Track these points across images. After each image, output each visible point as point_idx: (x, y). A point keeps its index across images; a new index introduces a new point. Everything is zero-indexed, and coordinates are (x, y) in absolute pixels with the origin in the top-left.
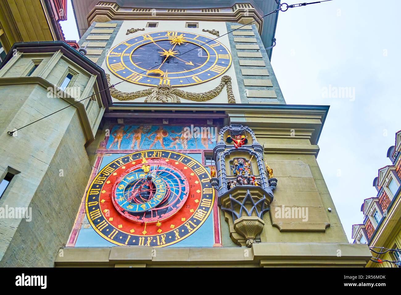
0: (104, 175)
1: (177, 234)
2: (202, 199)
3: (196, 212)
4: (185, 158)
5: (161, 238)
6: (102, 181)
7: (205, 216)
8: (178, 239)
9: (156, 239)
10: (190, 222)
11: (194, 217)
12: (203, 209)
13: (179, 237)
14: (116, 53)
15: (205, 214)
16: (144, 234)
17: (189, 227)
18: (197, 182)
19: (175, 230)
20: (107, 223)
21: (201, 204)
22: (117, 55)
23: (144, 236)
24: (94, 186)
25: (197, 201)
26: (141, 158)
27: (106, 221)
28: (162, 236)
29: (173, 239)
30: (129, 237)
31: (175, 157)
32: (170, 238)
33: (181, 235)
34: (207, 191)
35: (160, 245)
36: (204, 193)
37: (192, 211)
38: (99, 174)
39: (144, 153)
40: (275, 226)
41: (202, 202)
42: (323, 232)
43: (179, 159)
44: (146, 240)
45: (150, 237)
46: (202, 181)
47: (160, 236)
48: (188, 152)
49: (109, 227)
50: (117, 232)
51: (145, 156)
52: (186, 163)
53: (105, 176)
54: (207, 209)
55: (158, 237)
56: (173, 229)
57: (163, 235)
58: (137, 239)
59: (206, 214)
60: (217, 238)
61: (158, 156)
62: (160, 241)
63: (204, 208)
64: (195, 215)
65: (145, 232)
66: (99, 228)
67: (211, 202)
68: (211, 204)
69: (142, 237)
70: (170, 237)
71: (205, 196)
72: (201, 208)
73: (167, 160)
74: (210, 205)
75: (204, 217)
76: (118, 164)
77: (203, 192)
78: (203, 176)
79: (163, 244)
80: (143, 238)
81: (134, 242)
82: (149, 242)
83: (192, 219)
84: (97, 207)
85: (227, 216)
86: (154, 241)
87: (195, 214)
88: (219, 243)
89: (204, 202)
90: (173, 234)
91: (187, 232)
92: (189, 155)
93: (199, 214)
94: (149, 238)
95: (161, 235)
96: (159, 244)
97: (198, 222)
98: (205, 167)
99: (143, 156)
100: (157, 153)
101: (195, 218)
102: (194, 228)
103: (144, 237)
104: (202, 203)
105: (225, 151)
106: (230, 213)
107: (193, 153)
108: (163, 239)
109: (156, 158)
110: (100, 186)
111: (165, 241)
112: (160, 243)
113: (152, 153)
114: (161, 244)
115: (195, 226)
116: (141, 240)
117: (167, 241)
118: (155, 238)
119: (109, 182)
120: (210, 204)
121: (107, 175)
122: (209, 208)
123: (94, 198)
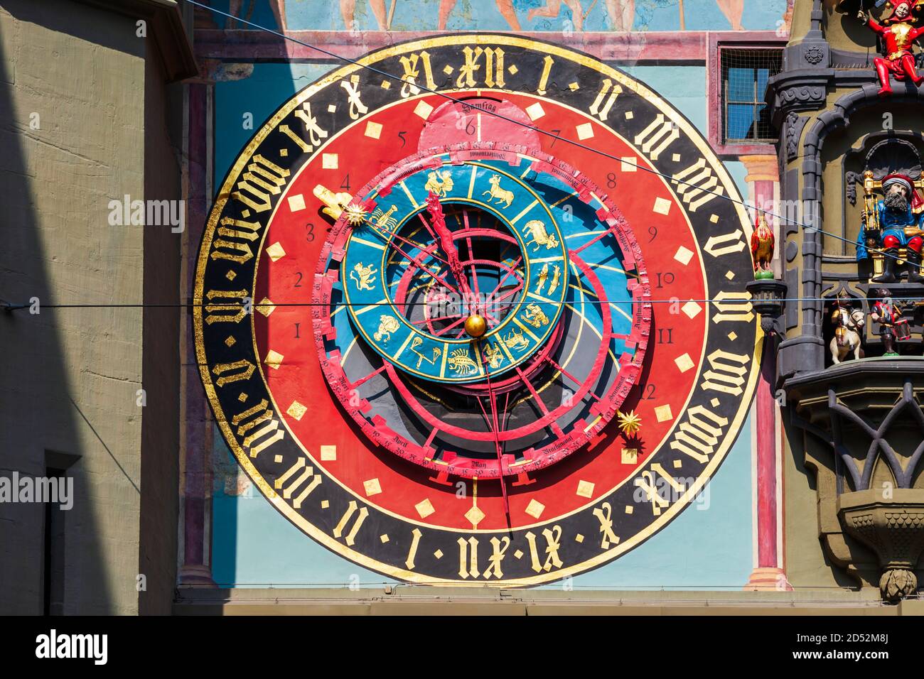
0: (246, 207)
1: (606, 525)
2: (709, 352)
3: (682, 421)
4: (627, 98)
5: (542, 544)
6: (245, 247)
7: (721, 439)
8: (612, 546)
9: (525, 548)
10: (656, 467)
11: (674, 445)
12: (709, 407)
13: (615, 539)
15: (718, 432)
16: (475, 523)
18: (683, 256)
19: (599, 505)
20: (317, 471)
21: (702, 380)
23: (475, 531)
25: (684, 363)
26: (405, 97)
27: (309, 463)
28: (547, 534)
29: (593, 547)
30: (417, 535)
31: (574, 86)
35: (543, 572)
36: (718, 318)
38: (222, 203)
39: (414, 58)
41: (707, 366)
43: (592, 101)
45: (499, 536)
46: (708, 248)
47: (538, 532)
49: (327, 489)
50: (364, 513)
52: (631, 129)
53: (255, 217)
54: (729, 405)
55: (531, 537)
56: (586, 500)
57: (550, 527)
58: (449, 542)
59: (725, 429)
60: (767, 545)
61: (488, 81)
62: (543, 557)
63: (715, 402)
64: (679, 435)
65: (475, 515)
66: (288, 493)
67: (748, 366)
68: (746, 376)
69: (467, 537)
70: (580, 538)
71: (718, 337)
72: (702, 397)
73: (536, 112)
74: (744, 386)
75: (716, 447)
76: (299, 141)
77: (714, 311)
78: (714, 218)
79: (554, 569)
80: (474, 542)
82: (497, 557)
83: (667, 456)
86: (519, 554)
87: (677, 429)
88: (776, 566)
89: (716, 366)
92: (645, 73)
94: (495, 542)
95: (542, 528)
96: (536, 566)
98: (722, 158)
99: (410, 75)
100: (482, 60)
101: (676, 450)
103: (477, 536)
104: (708, 375)
105: (830, 111)
108: (553, 547)
109: (479, 91)
111: (561, 553)
112: (542, 563)
114: (548, 566)
116: (468, 549)
117: (571, 554)
118: (518, 540)
121: (259, 209)
122: (736, 400)
123: (231, 341)
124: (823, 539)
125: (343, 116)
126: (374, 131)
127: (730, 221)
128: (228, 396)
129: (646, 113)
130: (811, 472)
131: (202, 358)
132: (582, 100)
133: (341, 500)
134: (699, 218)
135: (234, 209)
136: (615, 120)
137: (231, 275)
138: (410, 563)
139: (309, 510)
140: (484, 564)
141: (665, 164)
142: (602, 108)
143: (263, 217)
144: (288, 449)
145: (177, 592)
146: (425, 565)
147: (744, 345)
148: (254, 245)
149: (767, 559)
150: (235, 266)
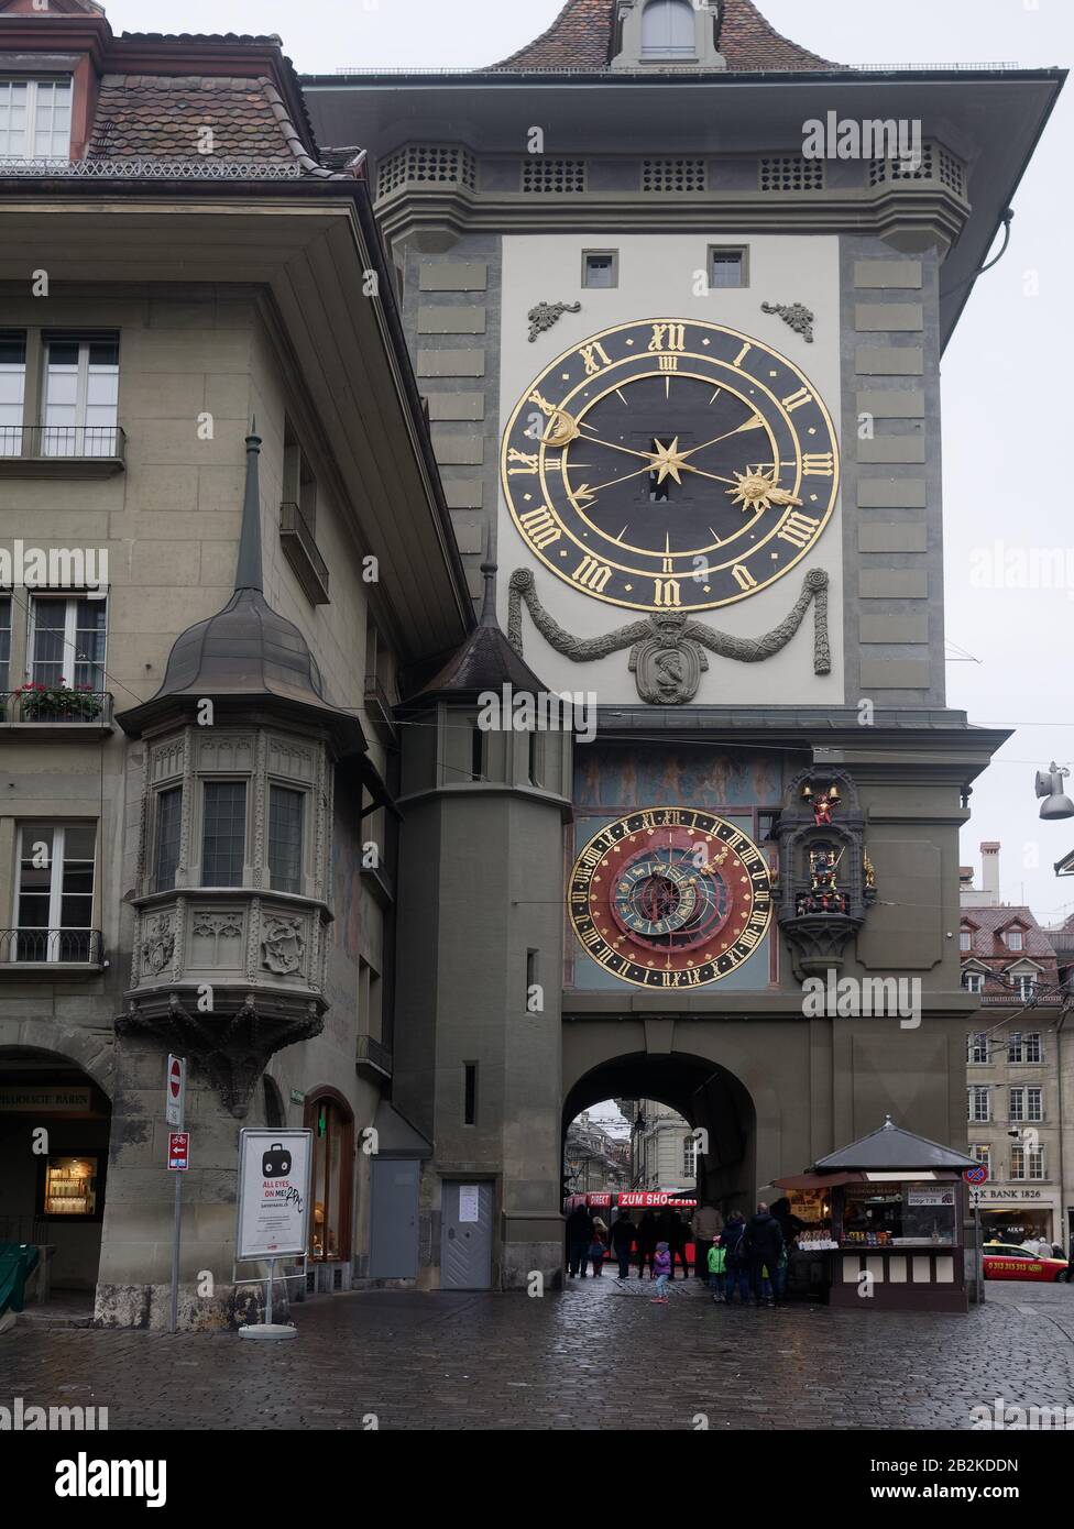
1: (716, 969)
4: (724, 827)
5: (692, 975)
10: (734, 949)
14: (524, 458)
17: (732, 958)
18: (744, 879)
22: (526, 466)
24: (576, 887)
25: (744, 915)
32: (706, 974)
33: (722, 970)
34: (762, 896)
37: (737, 931)
38: (578, 863)
40: (860, 962)
42: (929, 970)
44: (672, 977)
47: (691, 971)
48: (728, 812)
50: (629, 965)
51: (650, 822)
52: (725, 838)
54: (760, 929)
58: (659, 975)
62: (693, 979)
65: (668, 965)
71: (757, 906)
72: (751, 926)
73: (691, 832)
77: (755, 898)
81: (656, 978)
83: (738, 946)
84: (590, 925)
85: (790, 946)
90: (709, 968)
91: (730, 965)
93: (748, 939)
97: (746, 950)
100: (672, 815)
102: (740, 959)
106: (797, 944)
107: (735, 814)
108: (696, 976)
110: (586, 886)
113: (662, 814)
115: (742, 956)
118: (684, 974)
119: (597, 879)
120: (764, 919)
124: (794, 972)
125: (622, 834)
126: (633, 839)
127: (761, 868)
128: (581, 928)
129: (731, 832)
130: (790, 950)
131: (571, 914)
132: (709, 829)
133: (620, 961)
134: (750, 867)
135: (583, 865)
136: (719, 834)
137: (581, 887)
138: (645, 981)
139: (609, 964)
140: (671, 982)
141: (737, 849)
142: (714, 831)
143: (593, 868)
144: (601, 944)
145: (563, 992)
146: (650, 982)
147: (766, 909)
148: (590, 877)
149: (773, 978)
150: (582, 884)
